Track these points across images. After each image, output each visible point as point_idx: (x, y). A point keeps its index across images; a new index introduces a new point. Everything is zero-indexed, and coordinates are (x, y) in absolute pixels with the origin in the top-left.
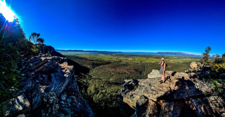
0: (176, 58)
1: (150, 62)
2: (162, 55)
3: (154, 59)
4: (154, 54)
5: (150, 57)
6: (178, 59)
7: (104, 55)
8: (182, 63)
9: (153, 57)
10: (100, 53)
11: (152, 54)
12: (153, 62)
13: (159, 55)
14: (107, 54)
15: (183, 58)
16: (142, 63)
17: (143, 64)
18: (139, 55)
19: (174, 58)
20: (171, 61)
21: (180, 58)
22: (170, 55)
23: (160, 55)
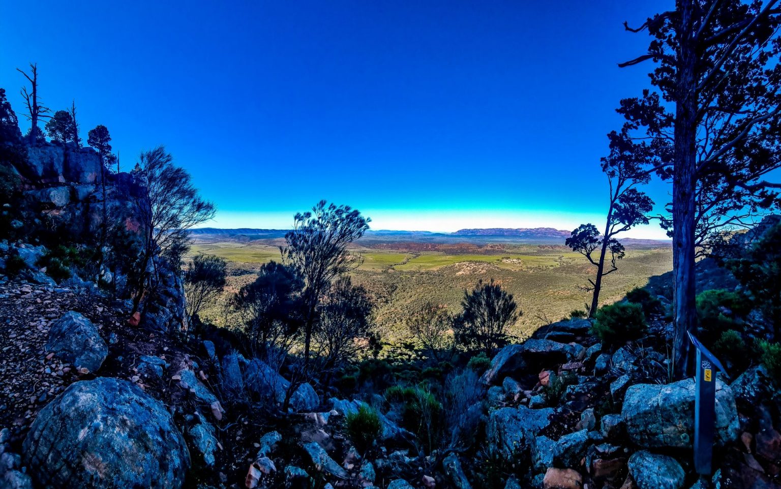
0: (532, 251)
1: (423, 271)
2: (478, 241)
3: (443, 258)
4: (445, 239)
5: (426, 250)
6: (539, 253)
7: (240, 245)
8: (556, 270)
9: (438, 250)
10: (225, 237)
11: (438, 239)
12: (435, 269)
13: (465, 239)
14: (252, 238)
15: (559, 252)
16: (390, 271)
17: (391, 276)
18: (384, 242)
19: (524, 249)
20: (509, 261)
21: (547, 252)
22: (508, 241)
23: (470, 241)
